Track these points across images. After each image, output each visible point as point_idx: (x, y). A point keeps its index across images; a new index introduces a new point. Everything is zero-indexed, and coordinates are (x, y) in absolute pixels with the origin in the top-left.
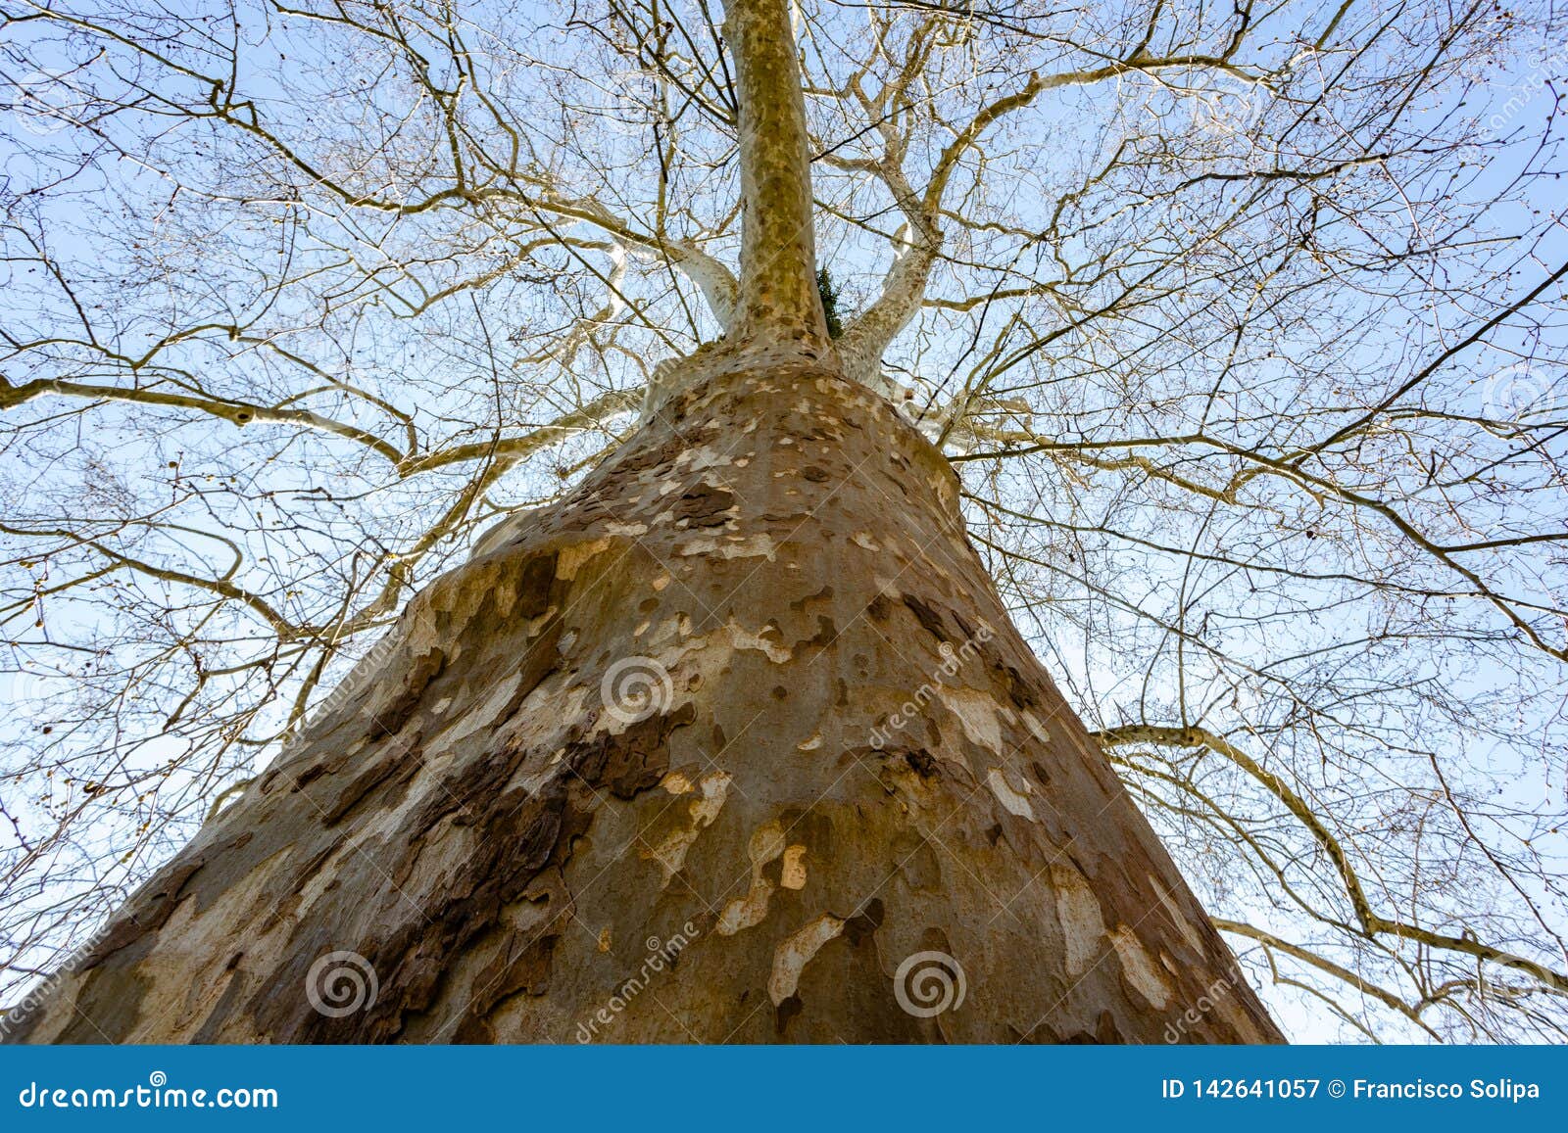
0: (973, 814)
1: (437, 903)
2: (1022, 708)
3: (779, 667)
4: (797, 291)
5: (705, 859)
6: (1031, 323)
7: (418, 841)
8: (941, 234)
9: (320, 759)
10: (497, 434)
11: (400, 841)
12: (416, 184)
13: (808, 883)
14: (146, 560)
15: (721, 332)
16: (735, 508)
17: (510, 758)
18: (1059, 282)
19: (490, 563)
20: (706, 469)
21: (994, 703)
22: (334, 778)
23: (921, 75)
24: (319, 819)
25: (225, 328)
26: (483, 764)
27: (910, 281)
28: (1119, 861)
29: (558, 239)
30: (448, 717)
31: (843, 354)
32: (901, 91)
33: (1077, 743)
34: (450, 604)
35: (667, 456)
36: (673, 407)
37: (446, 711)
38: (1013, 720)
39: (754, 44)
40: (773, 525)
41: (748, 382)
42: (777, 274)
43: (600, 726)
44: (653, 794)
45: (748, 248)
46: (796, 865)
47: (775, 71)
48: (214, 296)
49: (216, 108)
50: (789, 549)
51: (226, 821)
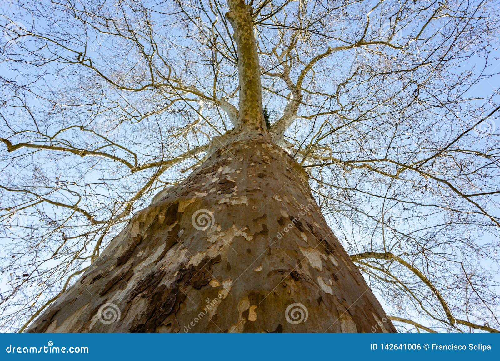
0: (313, 293)
1: (135, 326)
2: (329, 254)
3: (249, 242)
4: (257, 115)
5: (223, 310)
6: (331, 123)
7: (130, 303)
8: (302, 96)
9: (100, 272)
10: (162, 160)
11: (124, 302)
12: (139, 83)
13: (257, 319)
14: (51, 199)
15: (233, 127)
16: (236, 187)
17: (161, 274)
18: (339, 110)
19: (157, 206)
20: (227, 174)
21: (320, 253)
22: (104, 279)
23: (294, 48)
24: (98, 294)
25: (79, 127)
26: (152, 275)
27: (292, 110)
28: (362, 308)
29: (182, 99)
30: (142, 258)
31: (272, 133)
32: (289, 53)
33: (347, 265)
34: (144, 220)
35: (215, 169)
36: (217, 153)
37: (141, 256)
38: (326, 258)
39: (243, 40)
40: (248, 193)
41: (241, 145)
42: (250, 109)
43: (190, 263)
44: (207, 287)
45: (241, 102)
46: (253, 312)
47: (249, 48)
48: (76, 117)
49: (80, 61)
50: (252, 201)
51: (69, 293)
